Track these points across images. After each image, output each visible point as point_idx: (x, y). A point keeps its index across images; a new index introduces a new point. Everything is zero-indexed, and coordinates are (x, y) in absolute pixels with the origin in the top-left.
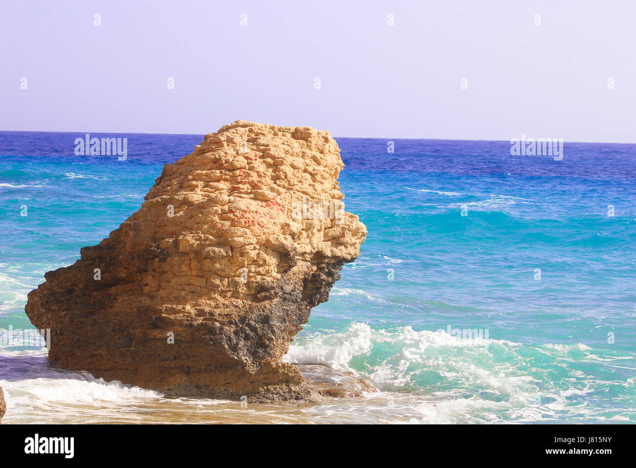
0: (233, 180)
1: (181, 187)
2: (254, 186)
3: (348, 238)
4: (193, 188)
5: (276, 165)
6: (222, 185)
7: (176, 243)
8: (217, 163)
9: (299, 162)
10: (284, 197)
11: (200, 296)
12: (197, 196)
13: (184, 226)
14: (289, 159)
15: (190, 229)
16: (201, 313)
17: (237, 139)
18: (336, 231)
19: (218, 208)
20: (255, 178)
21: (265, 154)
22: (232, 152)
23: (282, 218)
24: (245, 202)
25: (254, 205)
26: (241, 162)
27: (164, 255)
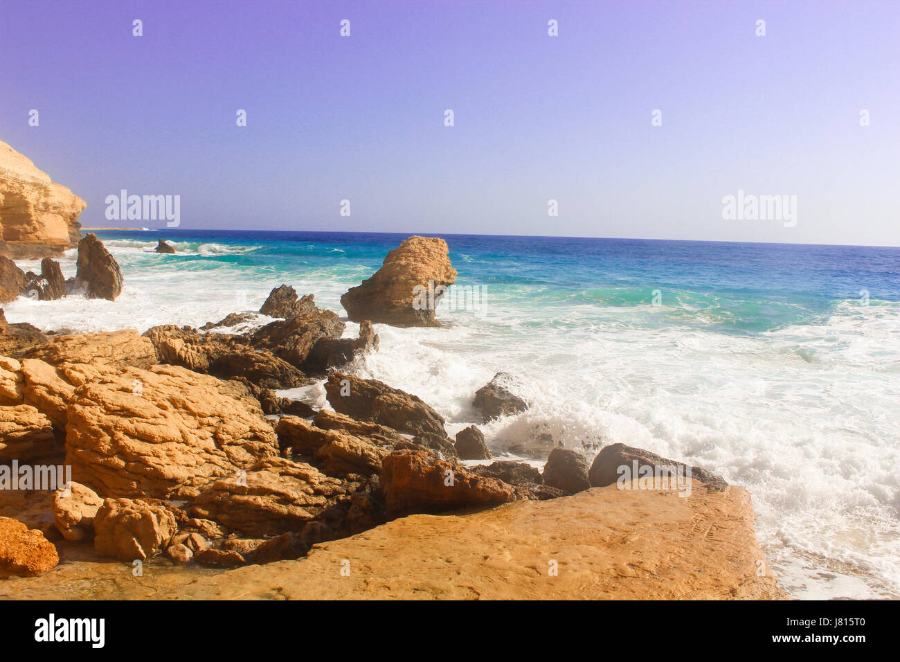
0: (415, 257)
1: (397, 259)
2: (422, 259)
3: (452, 276)
4: (401, 260)
5: (429, 252)
6: (411, 258)
7: (397, 279)
8: (409, 251)
9: (436, 250)
10: (432, 263)
11: (406, 297)
12: (403, 262)
13: (400, 273)
14: (433, 249)
15: (402, 274)
16: (407, 303)
17: (415, 242)
18: (448, 274)
19: (411, 267)
20: (422, 256)
21: (425, 248)
22: (414, 247)
23: (433, 270)
24: (420, 265)
25: (423, 266)
26: (417, 250)
27: (393, 283)
